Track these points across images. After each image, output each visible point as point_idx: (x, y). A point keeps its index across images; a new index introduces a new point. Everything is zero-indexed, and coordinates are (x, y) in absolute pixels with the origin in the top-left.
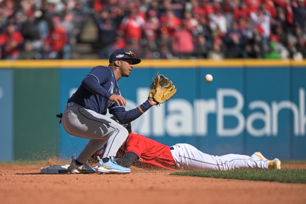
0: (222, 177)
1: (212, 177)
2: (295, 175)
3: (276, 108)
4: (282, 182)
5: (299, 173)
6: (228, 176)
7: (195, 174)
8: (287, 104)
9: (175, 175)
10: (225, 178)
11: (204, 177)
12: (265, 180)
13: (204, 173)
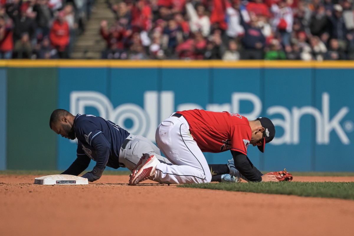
0: (235, 190)
1: (224, 189)
2: (315, 188)
3: (297, 113)
4: (301, 195)
5: (320, 186)
6: (242, 189)
7: (205, 186)
8: (309, 110)
9: (183, 187)
10: (238, 191)
11: (216, 189)
12: (282, 193)
13: (215, 185)
